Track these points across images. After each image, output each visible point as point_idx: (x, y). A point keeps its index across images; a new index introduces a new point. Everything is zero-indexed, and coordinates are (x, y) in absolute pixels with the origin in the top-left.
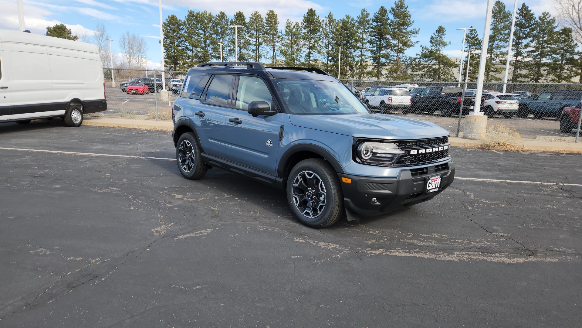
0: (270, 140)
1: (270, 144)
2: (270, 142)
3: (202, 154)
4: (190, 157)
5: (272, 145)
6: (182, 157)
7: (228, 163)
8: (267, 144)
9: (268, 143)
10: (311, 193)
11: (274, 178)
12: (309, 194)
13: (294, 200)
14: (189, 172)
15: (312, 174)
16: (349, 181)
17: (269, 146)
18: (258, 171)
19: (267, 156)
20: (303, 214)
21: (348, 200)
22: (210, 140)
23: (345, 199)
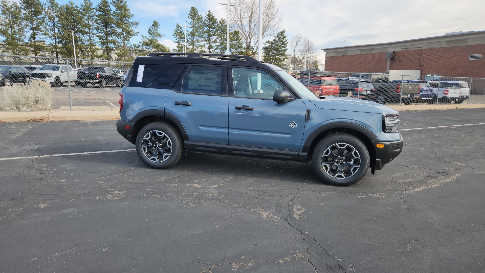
0: (293, 122)
1: (295, 126)
2: (294, 124)
3: (185, 142)
4: (164, 146)
5: (296, 126)
6: (147, 148)
7: (230, 147)
8: (290, 125)
9: (292, 125)
10: (341, 160)
11: (297, 153)
12: (340, 161)
13: (324, 168)
14: (161, 161)
15: (345, 145)
16: (382, 146)
17: (293, 127)
18: (274, 149)
19: (290, 136)
20: (335, 177)
21: (379, 160)
22: (201, 128)
23: (377, 160)
